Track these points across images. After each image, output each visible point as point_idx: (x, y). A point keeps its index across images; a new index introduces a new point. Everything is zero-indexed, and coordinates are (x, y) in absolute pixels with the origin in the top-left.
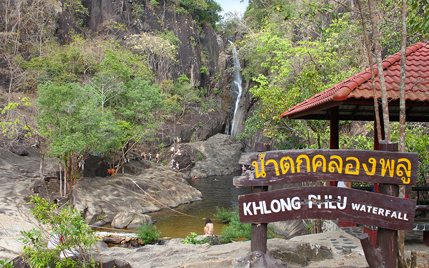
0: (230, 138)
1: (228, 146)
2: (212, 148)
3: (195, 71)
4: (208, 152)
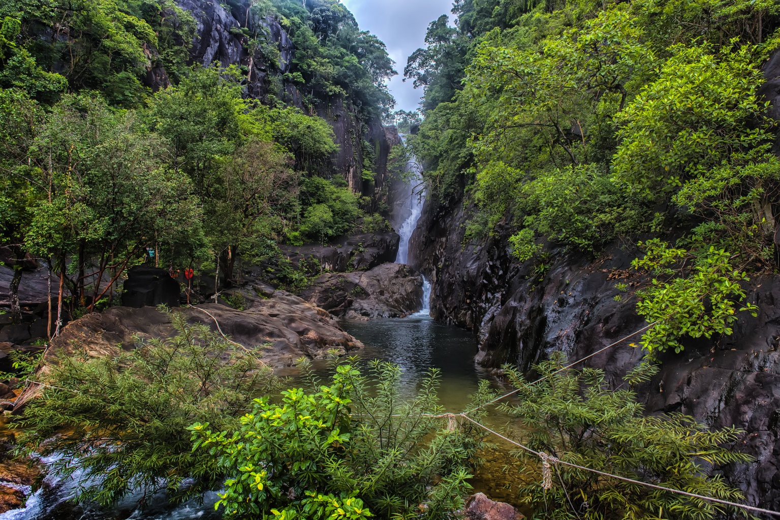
2: (378, 281)
3: (354, 177)
4: (373, 286)
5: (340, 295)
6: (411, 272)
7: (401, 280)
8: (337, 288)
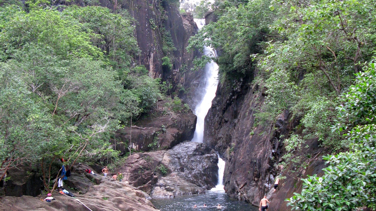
0: (201, 146)
2: (179, 158)
3: (154, 61)
4: (174, 163)
5: (148, 174)
6: (207, 150)
7: (198, 157)
8: (144, 168)
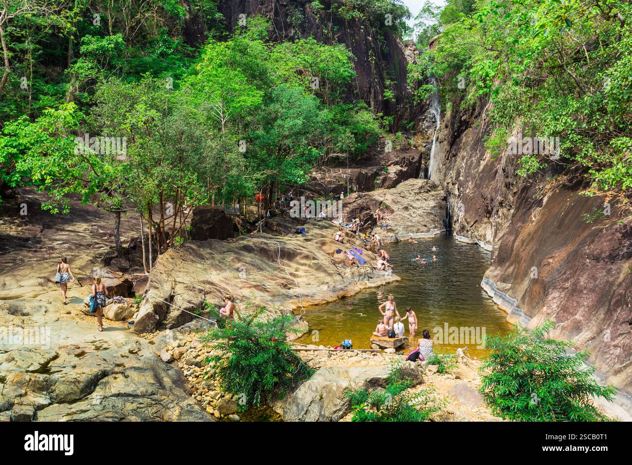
0: (427, 183)
1: (425, 194)
2: (402, 197)
3: (376, 97)
4: (396, 203)
5: (367, 214)
6: (434, 187)
8: (363, 208)
